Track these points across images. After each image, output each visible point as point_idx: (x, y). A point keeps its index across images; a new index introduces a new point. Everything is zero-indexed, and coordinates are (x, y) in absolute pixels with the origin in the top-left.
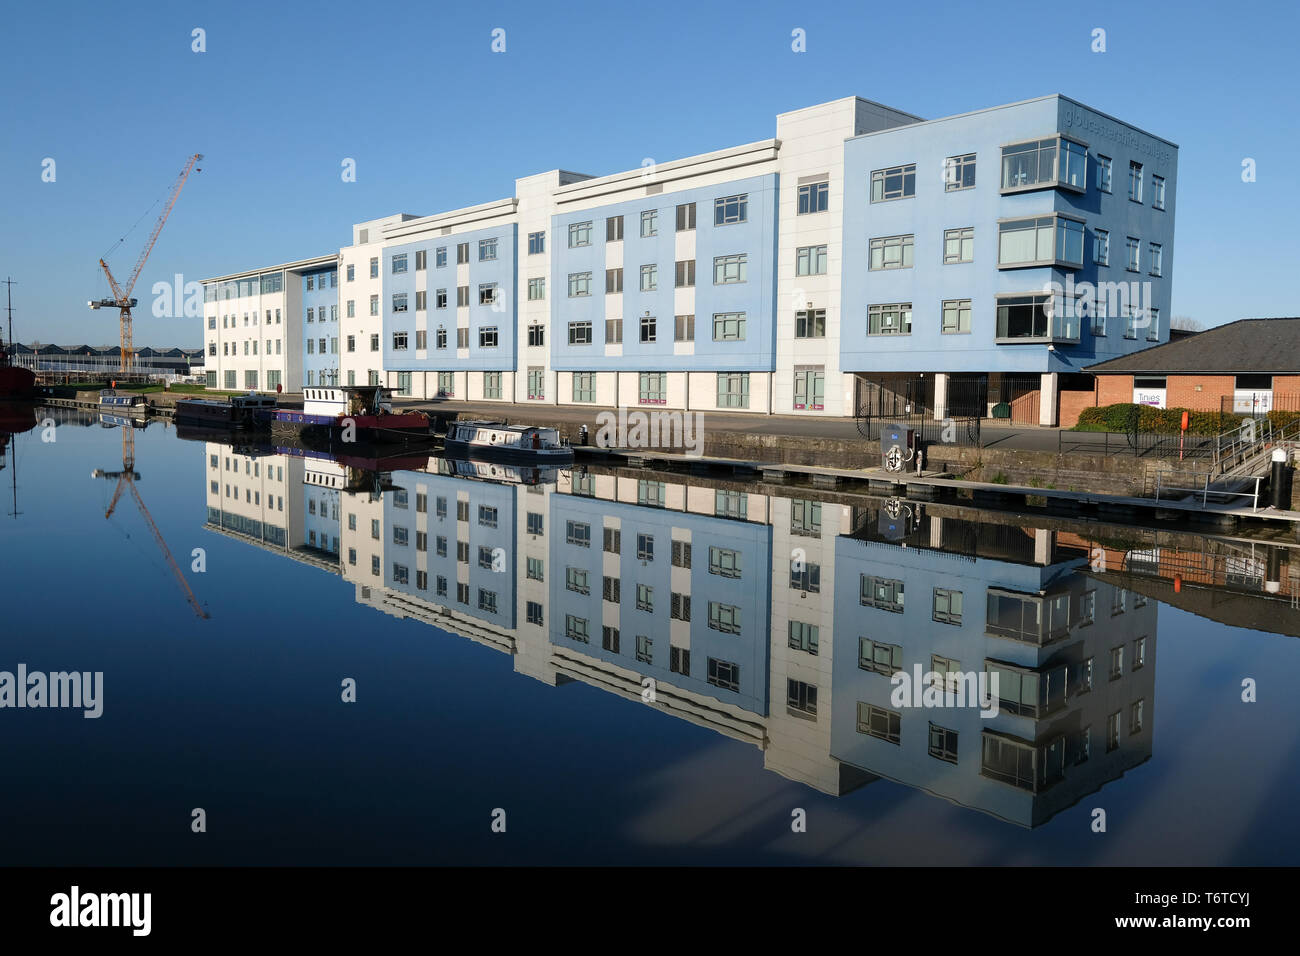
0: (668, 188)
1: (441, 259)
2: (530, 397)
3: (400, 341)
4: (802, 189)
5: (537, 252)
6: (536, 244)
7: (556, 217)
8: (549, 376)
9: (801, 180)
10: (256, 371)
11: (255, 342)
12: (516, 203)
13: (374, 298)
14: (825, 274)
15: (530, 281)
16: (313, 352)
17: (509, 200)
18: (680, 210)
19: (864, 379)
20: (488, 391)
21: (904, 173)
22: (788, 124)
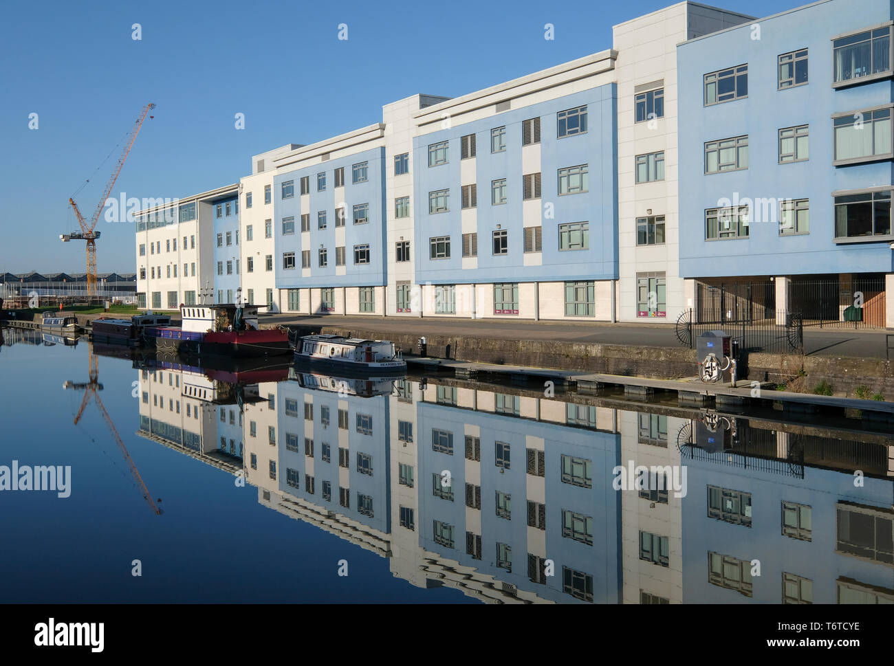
0: (515, 105)
1: (321, 184)
2: (399, 310)
3: (289, 261)
4: (639, 97)
5: (402, 173)
6: (402, 165)
7: (417, 139)
8: (414, 290)
9: (637, 88)
10: (176, 292)
11: (175, 266)
12: (383, 128)
13: (268, 221)
14: (664, 180)
15: (397, 200)
16: (222, 273)
17: (376, 125)
18: (526, 124)
19: (705, 284)
20: (363, 305)
21: (736, 74)
22: (624, 34)
